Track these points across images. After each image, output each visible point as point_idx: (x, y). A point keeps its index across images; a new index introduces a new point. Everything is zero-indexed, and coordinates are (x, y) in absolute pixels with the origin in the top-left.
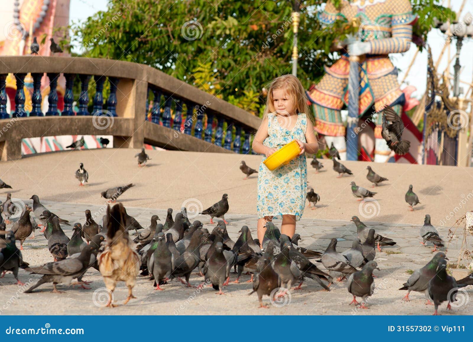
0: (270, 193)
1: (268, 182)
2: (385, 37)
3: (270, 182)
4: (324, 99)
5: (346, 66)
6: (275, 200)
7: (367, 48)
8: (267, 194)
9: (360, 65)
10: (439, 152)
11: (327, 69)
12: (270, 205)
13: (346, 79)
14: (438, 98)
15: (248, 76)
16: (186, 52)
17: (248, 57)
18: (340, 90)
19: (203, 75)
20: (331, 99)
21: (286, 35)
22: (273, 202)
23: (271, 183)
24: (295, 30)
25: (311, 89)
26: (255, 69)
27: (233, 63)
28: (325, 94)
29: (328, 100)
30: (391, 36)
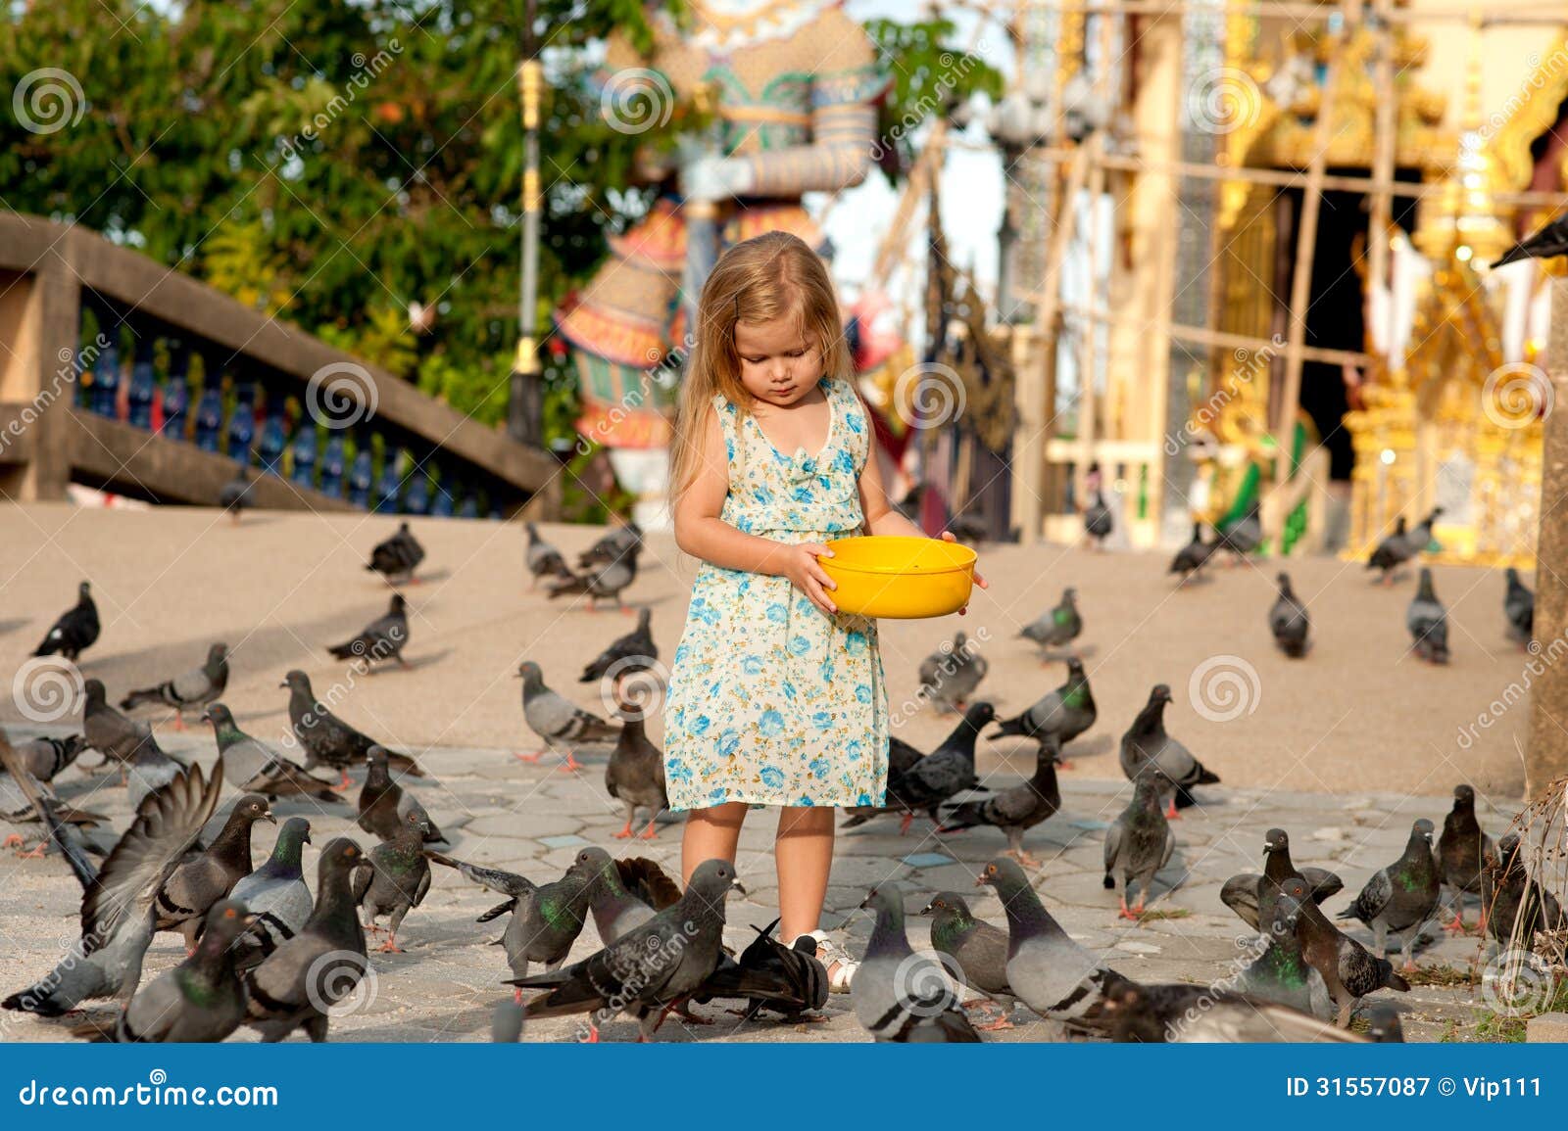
0: (771, 712)
1: (757, 666)
2: (792, 143)
3: (766, 665)
4: (606, 334)
5: (673, 234)
6: (790, 741)
7: (741, 176)
8: (757, 716)
9: (718, 226)
10: (956, 495)
11: (616, 244)
12: (773, 761)
13: (676, 275)
14: (957, 330)
15: (376, 263)
16: (174, 190)
17: (372, 205)
18: (656, 308)
19: (238, 261)
20: (630, 335)
21: (490, 137)
22: (786, 748)
23: (772, 669)
24: (531, 118)
25: (569, 304)
26: (398, 239)
27: (326, 225)
28: (611, 322)
29: (621, 338)
30: (809, 138)
